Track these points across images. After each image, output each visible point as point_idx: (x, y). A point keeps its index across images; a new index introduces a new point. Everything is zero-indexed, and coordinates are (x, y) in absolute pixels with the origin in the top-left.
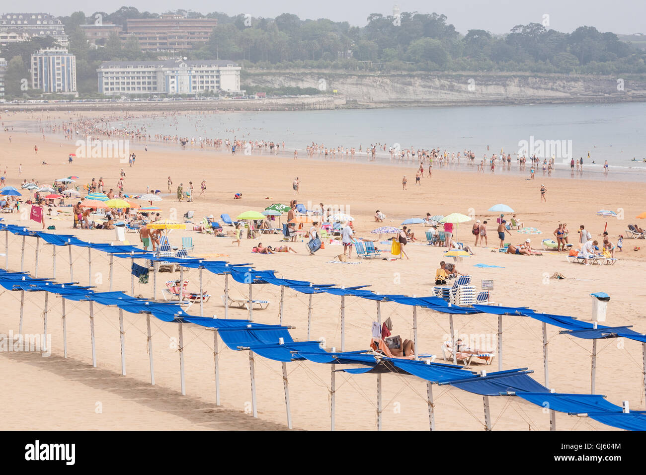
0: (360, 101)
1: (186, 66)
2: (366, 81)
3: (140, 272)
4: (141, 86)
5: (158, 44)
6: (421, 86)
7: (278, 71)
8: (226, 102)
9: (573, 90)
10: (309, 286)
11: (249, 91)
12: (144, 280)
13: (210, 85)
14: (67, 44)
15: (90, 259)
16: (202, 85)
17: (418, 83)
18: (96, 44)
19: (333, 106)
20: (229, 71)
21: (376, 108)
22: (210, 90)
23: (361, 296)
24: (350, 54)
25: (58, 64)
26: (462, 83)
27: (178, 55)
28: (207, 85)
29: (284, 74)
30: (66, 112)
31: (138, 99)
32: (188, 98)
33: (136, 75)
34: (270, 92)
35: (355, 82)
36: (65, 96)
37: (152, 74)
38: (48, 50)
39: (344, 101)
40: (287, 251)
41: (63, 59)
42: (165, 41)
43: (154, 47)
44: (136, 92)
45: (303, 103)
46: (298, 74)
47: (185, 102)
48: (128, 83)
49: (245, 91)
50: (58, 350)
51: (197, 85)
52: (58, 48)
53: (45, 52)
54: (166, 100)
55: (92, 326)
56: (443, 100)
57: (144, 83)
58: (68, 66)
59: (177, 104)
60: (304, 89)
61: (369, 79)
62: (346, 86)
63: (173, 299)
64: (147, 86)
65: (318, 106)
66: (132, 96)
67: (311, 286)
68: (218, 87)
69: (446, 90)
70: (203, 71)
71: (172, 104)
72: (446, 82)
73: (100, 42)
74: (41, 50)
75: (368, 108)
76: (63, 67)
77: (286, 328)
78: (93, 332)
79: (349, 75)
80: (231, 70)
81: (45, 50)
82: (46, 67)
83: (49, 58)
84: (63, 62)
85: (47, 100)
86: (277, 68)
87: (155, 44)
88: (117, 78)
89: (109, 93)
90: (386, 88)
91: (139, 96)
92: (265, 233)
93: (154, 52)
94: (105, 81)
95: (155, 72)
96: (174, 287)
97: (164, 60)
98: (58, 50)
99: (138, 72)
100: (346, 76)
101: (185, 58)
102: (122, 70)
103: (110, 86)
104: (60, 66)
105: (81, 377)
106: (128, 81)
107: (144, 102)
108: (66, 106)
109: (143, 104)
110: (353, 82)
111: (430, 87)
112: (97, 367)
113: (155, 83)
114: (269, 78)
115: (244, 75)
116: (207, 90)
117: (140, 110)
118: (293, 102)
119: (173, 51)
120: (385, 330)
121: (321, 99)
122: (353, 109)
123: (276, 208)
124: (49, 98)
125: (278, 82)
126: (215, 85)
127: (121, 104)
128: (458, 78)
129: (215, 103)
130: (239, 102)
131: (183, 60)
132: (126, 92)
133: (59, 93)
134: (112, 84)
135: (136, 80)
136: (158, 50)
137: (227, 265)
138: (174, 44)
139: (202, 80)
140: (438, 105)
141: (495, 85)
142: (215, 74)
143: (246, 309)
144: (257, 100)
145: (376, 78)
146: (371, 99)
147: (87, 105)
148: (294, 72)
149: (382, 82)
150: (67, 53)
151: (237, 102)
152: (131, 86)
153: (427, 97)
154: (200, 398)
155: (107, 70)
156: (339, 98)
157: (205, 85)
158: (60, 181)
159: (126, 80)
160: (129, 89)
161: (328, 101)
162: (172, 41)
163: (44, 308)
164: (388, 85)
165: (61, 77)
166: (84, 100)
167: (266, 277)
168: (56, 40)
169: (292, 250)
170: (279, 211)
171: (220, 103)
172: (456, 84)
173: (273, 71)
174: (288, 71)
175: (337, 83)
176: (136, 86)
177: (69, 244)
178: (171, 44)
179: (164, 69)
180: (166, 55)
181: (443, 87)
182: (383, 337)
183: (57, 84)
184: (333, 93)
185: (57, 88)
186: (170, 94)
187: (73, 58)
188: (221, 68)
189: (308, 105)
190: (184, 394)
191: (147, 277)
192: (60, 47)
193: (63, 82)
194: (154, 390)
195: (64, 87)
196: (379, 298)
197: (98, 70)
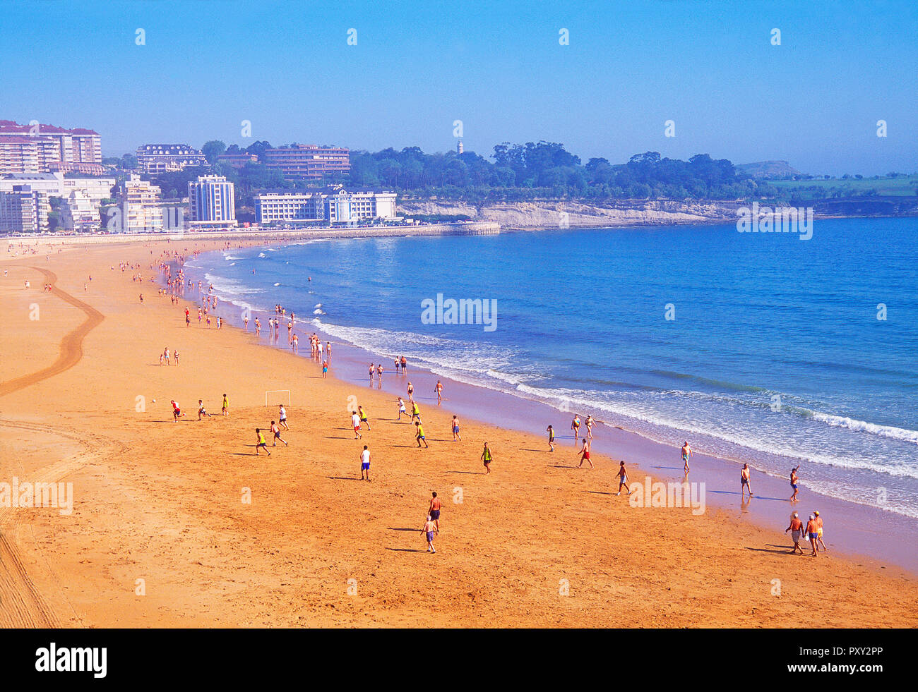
1: (345, 193)
2: (514, 206)
4: (299, 213)
6: (565, 211)
9: (706, 213)
17: (561, 208)
20: (384, 197)
22: (367, 217)
25: (218, 191)
26: (603, 208)
28: (364, 212)
29: (435, 201)
33: (294, 201)
35: (504, 208)
37: (310, 201)
41: (222, 187)
44: (295, 220)
48: (286, 211)
51: (356, 212)
57: (302, 210)
58: (227, 194)
60: (456, 215)
61: (517, 205)
62: (495, 212)
64: (304, 213)
68: (374, 214)
69: (589, 214)
70: (359, 199)
72: (588, 207)
74: (200, 178)
76: (222, 195)
79: (498, 201)
80: (387, 197)
81: (204, 178)
82: (205, 195)
83: (208, 185)
84: (222, 190)
89: (268, 220)
91: (299, 223)
94: (263, 208)
95: (313, 200)
98: (216, 177)
100: (495, 203)
102: (280, 197)
103: (269, 214)
104: (219, 194)
111: (573, 212)
113: (312, 210)
115: (398, 202)
125: (429, 209)
126: (371, 212)
128: (599, 204)
132: (285, 219)
133: (218, 221)
134: (271, 211)
135: (294, 208)
142: (371, 201)
145: (523, 203)
149: (529, 208)
150: (225, 180)
152: (289, 214)
157: (361, 212)
159: (284, 208)
160: (287, 216)
164: (535, 210)
165: (220, 205)
166: (242, 229)
172: (598, 209)
175: (485, 208)
176: (294, 214)
179: (323, 197)
183: (216, 213)
185: (216, 216)
186: (330, 221)
187: (231, 186)
188: (376, 195)
193: (223, 210)
195: (223, 215)
197: (255, 198)
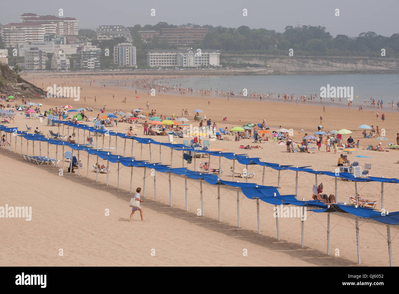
0: (281, 71)
1: (192, 52)
2: (284, 60)
3: (188, 158)
4: (169, 62)
5: (178, 41)
6: (312, 63)
7: (239, 55)
8: (212, 71)
10: (279, 166)
11: (224, 65)
12: (190, 162)
13: (204, 62)
14: (131, 41)
15: (160, 151)
16: (200, 62)
17: (311, 62)
18: (146, 41)
19: (267, 73)
20: (214, 55)
21: (290, 74)
22: (204, 65)
23: (307, 172)
24: (276, 46)
25: (127, 51)
26: (333, 62)
27: (188, 46)
28: (203, 62)
29: (242, 57)
30: (131, 76)
31: (168, 69)
32: (193, 69)
33: (166, 56)
34: (235, 66)
35: (279, 61)
36: (131, 67)
37: (174, 56)
38: (122, 44)
39: (272, 71)
40: (258, 148)
41: (130, 48)
42: (181, 40)
43: (176, 42)
44: (167, 65)
45: (252, 72)
46: (249, 57)
47: (191, 71)
48: (162, 61)
49: (222, 65)
50: (150, 197)
51: (197, 62)
52: (127, 43)
53: (121, 45)
54: (182, 69)
55: (170, 186)
56: (323, 71)
57: (170, 61)
58: (132, 52)
59: (187, 71)
60: (252, 64)
61: (286, 60)
62: (274, 63)
63: (204, 172)
64: (172, 62)
65: (259, 73)
66: (165, 68)
67: (280, 166)
68: (208, 63)
69: (325, 65)
71: (185, 71)
72: (325, 62)
73: (148, 40)
74: (119, 44)
75: (285, 74)
76: (130, 53)
77: (276, 188)
78: (171, 189)
79: (275, 57)
80: (215, 55)
81: (121, 44)
82: (121, 52)
83: (123, 48)
84: (130, 50)
85: (121, 70)
86: (239, 53)
87: (176, 41)
88: (157, 58)
89: (153, 66)
90: (294, 64)
91: (168, 67)
92: (243, 138)
93: (176, 45)
94: (151, 60)
95: (176, 55)
96: (204, 166)
97: (181, 49)
98: (128, 44)
99: (168, 55)
100: (274, 58)
101: (192, 48)
102: (160, 54)
103: (153, 62)
104: (128, 52)
105: (166, 211)
106: (162, 60)
107: (170, 70)
108: (131, 72)
109: (170, 72)
110: (277, 61)
111: (317, 64)
112: (172, 207)
113: (176, 61)
114: (234, 59)
115: (221, 57)
116: (203, 65)
117: (168, 75)
118: (247, 71)
119: (185, 45)
120: (320, 189)
121: (261, 70)
122: (277, 75)
123: (249, 125)
124: (123, 68)
125: (239, 61)
126: (207, 62)
127: (159, 72)
128: (332, 60)
129: (207, 71)
130: (219, 71)
131: (190, 49)
132: (161, 65)
133: (127, 66)
134: (154, 61)
135: (166, 60)
136: (178, 44)
137: (234, 155)
138: (186, 41)
139: (200, 59)
140: (321, 73)
141: (350, 63)
142: (207, 56)
143: (242, 177)
144: (228, 70)
145: (289, 59)
146: (287, 70)
147: (141, 72)
148: (247, 56)
149: (292, 61)
150: (132, 45)
151: (218, 71)
152: (164, 62)
153: (315, 69)
154: (229, 223)
155: (152, 54)
156: (270, 69)
157: (201, 62)
158: (135, 110)
159: (161, 60)
160: (163, 64)
161: (265, 71)
162: (185, 39)
163: (144, 176)
164: (295, 63)
165: (128, 58)
166: (140, 70)
167: (255, 161)
168: (126, 39)
169: (261, 148)
170: (250, 127)
171: (209, 71)
172: (330, 63)
173: (236, 55)
174: (244, 55)
175: (269, 61)
176: (166, 62)
177: (150, 143)
178: (184, 41)
179: (181, 54)
180: (182, 46)
181: (323, 64)
182: (318, 193)
183: (127, 62)
184: (267, 67)
185: (126, 63)
186: (184, 66)
187: (135, 48)
188: (209, 54)
189: (254, 72)
190: (220, 221)
191: (191, 160)
192: (128, 42)
193: (130, 60)
194: (205, 219)
195: (130, 63)
196: (317, 173)
197: (147, 54)
